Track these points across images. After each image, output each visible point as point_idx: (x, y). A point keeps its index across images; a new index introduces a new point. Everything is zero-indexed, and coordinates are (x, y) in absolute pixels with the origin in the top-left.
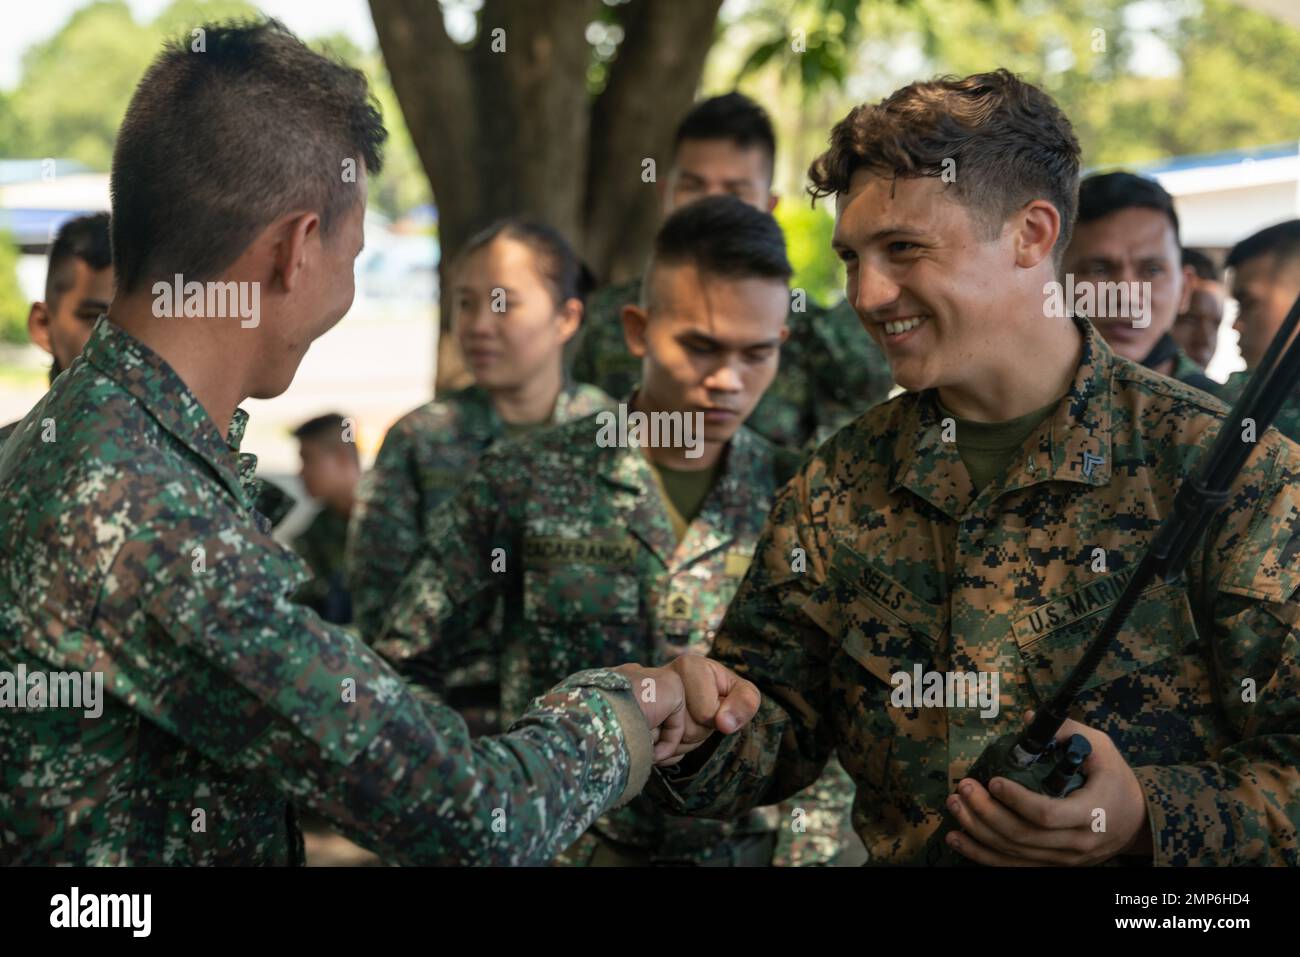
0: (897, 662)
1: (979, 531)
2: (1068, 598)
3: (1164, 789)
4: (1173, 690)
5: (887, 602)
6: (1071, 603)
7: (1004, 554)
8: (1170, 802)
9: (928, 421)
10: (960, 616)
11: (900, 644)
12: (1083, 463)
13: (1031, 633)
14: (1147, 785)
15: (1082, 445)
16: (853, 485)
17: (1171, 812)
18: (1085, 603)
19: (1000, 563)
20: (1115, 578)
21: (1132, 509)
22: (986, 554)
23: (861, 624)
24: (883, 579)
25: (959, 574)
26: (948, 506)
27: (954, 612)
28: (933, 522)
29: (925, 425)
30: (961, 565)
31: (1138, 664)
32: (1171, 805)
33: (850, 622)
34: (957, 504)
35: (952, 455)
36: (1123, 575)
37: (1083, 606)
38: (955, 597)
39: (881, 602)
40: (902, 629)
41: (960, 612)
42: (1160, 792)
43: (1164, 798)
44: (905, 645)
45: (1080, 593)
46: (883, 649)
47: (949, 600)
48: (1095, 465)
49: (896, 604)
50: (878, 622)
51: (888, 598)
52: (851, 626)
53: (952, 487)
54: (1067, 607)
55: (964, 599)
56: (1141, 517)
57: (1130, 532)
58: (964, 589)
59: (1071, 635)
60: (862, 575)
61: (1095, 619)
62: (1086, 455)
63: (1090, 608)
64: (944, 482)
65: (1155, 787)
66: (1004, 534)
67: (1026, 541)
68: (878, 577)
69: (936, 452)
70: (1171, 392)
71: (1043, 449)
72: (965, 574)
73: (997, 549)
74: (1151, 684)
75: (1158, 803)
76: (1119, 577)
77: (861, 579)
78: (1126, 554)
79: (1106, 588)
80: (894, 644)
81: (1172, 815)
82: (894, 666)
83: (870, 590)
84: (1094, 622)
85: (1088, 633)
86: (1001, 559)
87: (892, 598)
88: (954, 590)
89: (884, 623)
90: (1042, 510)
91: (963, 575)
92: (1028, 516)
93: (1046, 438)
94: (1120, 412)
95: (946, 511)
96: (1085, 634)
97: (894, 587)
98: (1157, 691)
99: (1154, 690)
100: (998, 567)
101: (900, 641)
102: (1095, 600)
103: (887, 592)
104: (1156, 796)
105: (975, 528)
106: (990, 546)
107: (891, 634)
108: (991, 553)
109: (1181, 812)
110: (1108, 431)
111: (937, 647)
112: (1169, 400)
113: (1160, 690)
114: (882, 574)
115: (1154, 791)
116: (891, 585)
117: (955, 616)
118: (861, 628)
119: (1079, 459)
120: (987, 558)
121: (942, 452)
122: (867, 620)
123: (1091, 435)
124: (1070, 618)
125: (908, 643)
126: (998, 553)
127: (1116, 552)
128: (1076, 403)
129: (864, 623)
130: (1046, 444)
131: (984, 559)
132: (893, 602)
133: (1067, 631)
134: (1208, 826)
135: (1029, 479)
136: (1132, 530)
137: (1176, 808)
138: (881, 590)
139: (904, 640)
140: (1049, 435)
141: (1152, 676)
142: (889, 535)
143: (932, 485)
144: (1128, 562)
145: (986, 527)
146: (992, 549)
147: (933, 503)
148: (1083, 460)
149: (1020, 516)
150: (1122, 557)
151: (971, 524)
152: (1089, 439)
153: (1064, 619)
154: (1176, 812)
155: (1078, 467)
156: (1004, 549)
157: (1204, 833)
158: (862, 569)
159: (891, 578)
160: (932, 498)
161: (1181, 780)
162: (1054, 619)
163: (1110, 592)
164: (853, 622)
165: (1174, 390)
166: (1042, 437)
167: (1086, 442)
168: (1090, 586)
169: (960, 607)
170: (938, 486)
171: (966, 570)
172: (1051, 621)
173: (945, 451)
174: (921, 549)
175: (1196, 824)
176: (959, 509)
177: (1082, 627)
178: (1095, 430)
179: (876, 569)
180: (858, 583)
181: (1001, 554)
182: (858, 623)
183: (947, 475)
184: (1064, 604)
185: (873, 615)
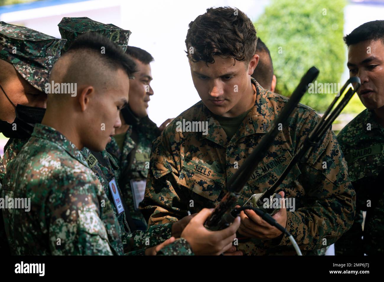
0: (211, 192)
1: (232, 150)
2: (262, 168)
3: (293, 222)
4: (294, 192)
5: (205, 174)
6: (263, 169)
7: (241, 156)
8: (293, 226)
9: (209, 116)
10: (229, 177)
11: (211, 187)
12: (263, 127)
13: (252, 179)
14: (289, 219)
15: (262, 121)
16: (186, 139)
17: (292, 228)
18: (267, 169)
19: (240, 159)
20: (275, 160)
21: (278, 139)
22: (236, 157)
23: (197, 183)
24: (203, 168)
25: (228, 164)
26: (221, 143)
27: (227, 175)
28: (217, 148)
29: (209, 118)
30: (228, 161)
31: (284, 185)
32: (293, 227)
33: (194, 183)
34: (223, 142)
35: (219, 126)
36: (277, 159)
37: (267, 170)
38: (227, 171)
39: (203, 175)
40: (212, 182)
41: (229, 175)
42: (291, 222)
43: (292, 224)
44: (213, 187)
45: (265, 166)
46: (206, 189)
47: (226, 172)
48: (267, 127)
49: (208, 175)
50: (203, 181)
51: (205, 173)
52: (195, 184)
53: (221, 137)
54: (262, 171)
55: (230, 171)
56: (280, 141)
57: (277, 146)
58: (230, 168)
59: (264, 179)
60: (195, 167)
61: (271, 173)
62: (264, 124)
63: (269, 170)
64: (218, 136)
65: (291, 221)
66: (240, 150)
67: (247, 151)
68: (201, 167)
69: (214, 126)
70: (283, 100)
71: (250, 123)
72: (230, 164)
73: (239, 155)
74: (288, 191)
75: (290, 225)
76: (276, 160)
77: (195, 169)
78: (277, 153)
79: (273, 163)
80: (209, 187)
81: (292, 229)
82: (210, 193)
83: (199, 171)
84: (270, 174)
85: (269, 177)
86: (240, 158)
87: (207, 173)
88: (227, 169)
89: (205, 181)
90: (252, 141)
91: (229, 164)
92: (247, 144)
93: (251, 119)
94: (271, 109)
95: (220, 145)
96: (268, 178)
97: (207, 170)
98: (290, 192)
99: (289, 192)
100: (240, 160)
101: (211, 186)
102: (270, 168)
103: (205, 171)
104: (290, 223)
105: (231, 149)
106: (237, 154)
107: (208, 184)
108: (237, 156)
109: (295, 229)
110: (269, 116)
111: (224, 187)
112: (283, 103)
113: (291, 192)
114: (202, 166)
115: (290, 222)
116: (206, 169)
117: (228, 177)
118: (198, 184)
119: (262, 126)
120: (236, 158)
121: (216, 126)
122: (199, 181)
123: (264, 118)
124: (263, 174)
125: (214, 186)
126: (239, 156)
127: (275, 152)
128: (258, 107)
129: (198, 182)
130: (251, 122)
131: (235, 158)
132: (207, 174)
133: (263, 178)
134: (299, 234)
135: (248, 133)
136: (278, 145)
137: (294, 228)
138: (203, 171)
139: (213, 185)
140: (252, 118)
141: (288, 188)
142: (201, 154)
143: (214, 137)
144: (278, 155)
145: (234, 148)
146: (237, 155)
147: (216, 142)
148: (263, 126)
149: (244, 144)
150: (276, 154)
151: (230, 148)
152: (264, 119)
153: (261, 174)
154: (293, 229)
155: (262, 128)
156: (241, 155)
157: (298, 235)
158: (195, 165)
159: (205, 167)
160: (215, 141)
161: (297, 219)
162: (258, 175)
163: (274, 165)
164: (195, 183)
165: (284, 99)
166: (249, 119)
167: (263, 120)
168: (268, 163)
169: (229, 174)
170: (216, 137)
171: (230, 162)
172: (257, 175)
173: (217, 125)
174: (213, 157)
175: (297, 233)
176: (224, 144)
177: (267, 176)
178: (265, 116)
179: (200, 165)
180: (194, 170)
181: (240, 156)
182: (196, 182)
183: (218, 133)
184: (261, 170)
185: (201, 179)
